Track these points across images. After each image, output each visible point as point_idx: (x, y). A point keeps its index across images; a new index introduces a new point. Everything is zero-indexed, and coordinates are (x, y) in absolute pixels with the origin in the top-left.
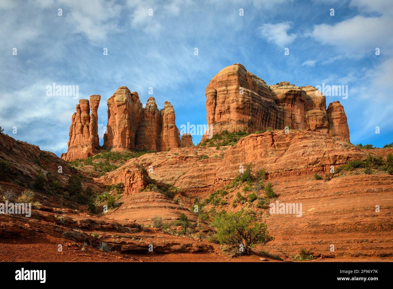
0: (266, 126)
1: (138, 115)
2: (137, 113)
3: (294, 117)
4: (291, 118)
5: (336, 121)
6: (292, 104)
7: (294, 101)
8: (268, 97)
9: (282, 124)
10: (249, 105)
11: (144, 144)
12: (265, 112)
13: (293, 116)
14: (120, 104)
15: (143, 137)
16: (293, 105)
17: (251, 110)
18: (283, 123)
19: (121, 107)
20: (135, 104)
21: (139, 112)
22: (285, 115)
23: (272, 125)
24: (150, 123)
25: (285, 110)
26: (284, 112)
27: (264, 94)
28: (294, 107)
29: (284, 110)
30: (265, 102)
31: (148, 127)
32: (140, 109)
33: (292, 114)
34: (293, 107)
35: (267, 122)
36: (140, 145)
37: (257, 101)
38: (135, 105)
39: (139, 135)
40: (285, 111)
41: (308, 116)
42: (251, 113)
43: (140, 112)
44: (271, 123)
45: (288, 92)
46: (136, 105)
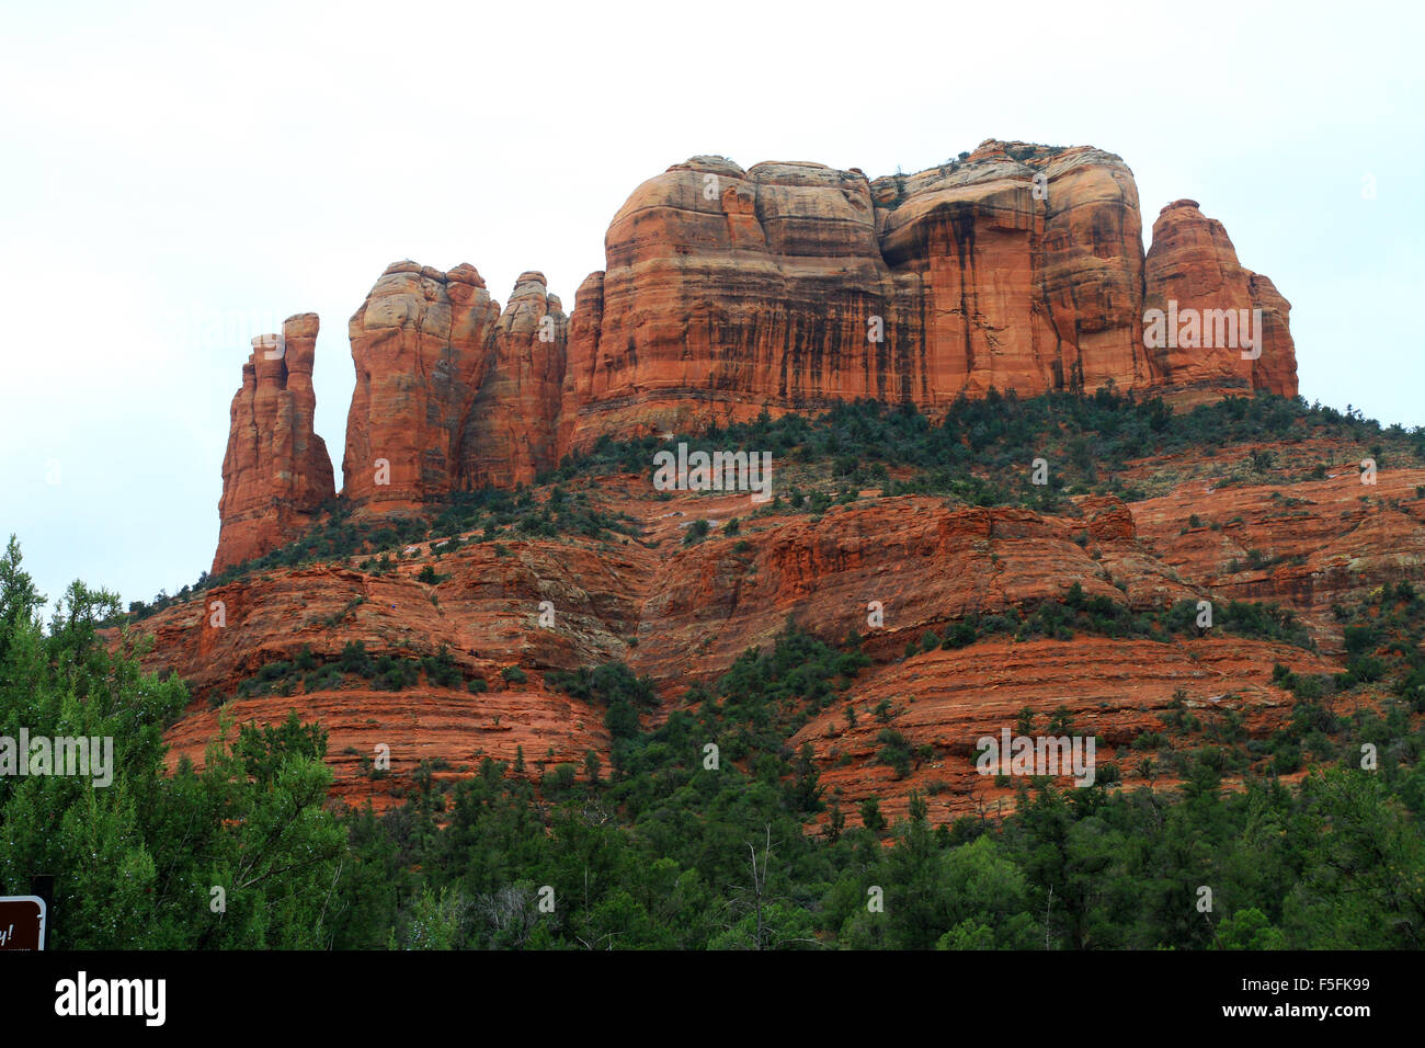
0: (819, 374)
1: (474, 354)
2: (468, 346)
3: (976, 304)
4: (964, 312)
5: (1172, 288)
6: (962, 254)
7: (967, 240)
8: (842, 250)
9: (918, 344)
10: (707, 320)
11: (488, 467)
12: (800, 324)
13: (970, 301)
14: (381, 334)
15: (483, 441)
16: (968, 257)
17: (716, 336)
18: (923, 341)
19: (384, 348)
20: (459, 312)
21: (478, 341)
22: (932, 304)
23: (858, 361)
24: (512, 383)
25: (930, 287)
26: (922, 296)
27: (818, 243)
28: (973, 265)
29: (923, 287)
30: (801, 284)
31: (505, 397)
32: (487, 327)
33: (964, 295)
34: (968, 265)
35: (824, 358)
36: (473, 474)
37: (748, 293)
38: (460, 317)
39: (471, 434)
40: (927, 291)
41: (1044, 287)
42: (718, 349)
43: (482, 340)
44: (851, 357)
45: (930, 212)
46: (465, 317)
